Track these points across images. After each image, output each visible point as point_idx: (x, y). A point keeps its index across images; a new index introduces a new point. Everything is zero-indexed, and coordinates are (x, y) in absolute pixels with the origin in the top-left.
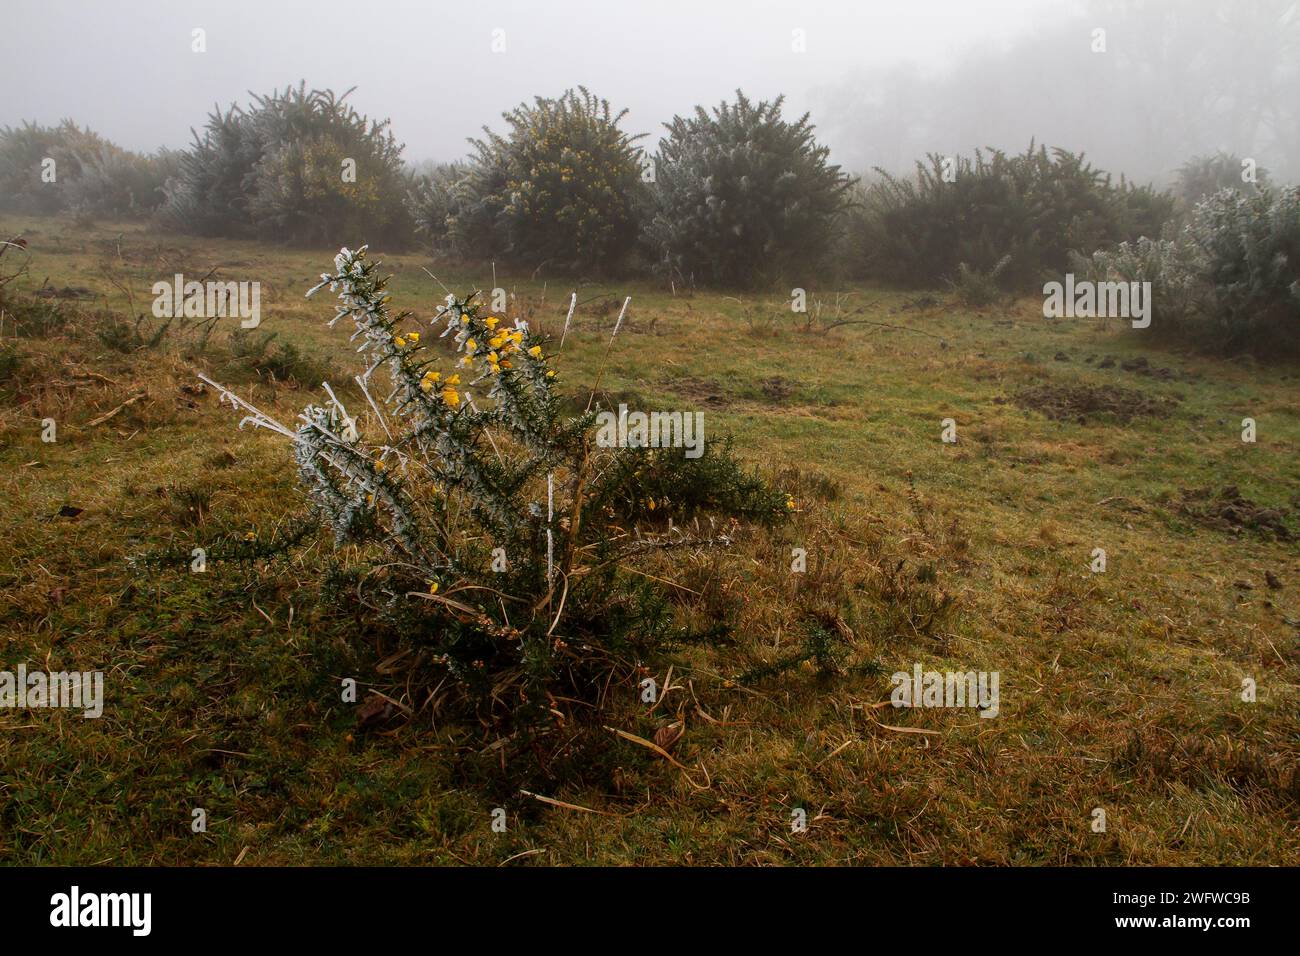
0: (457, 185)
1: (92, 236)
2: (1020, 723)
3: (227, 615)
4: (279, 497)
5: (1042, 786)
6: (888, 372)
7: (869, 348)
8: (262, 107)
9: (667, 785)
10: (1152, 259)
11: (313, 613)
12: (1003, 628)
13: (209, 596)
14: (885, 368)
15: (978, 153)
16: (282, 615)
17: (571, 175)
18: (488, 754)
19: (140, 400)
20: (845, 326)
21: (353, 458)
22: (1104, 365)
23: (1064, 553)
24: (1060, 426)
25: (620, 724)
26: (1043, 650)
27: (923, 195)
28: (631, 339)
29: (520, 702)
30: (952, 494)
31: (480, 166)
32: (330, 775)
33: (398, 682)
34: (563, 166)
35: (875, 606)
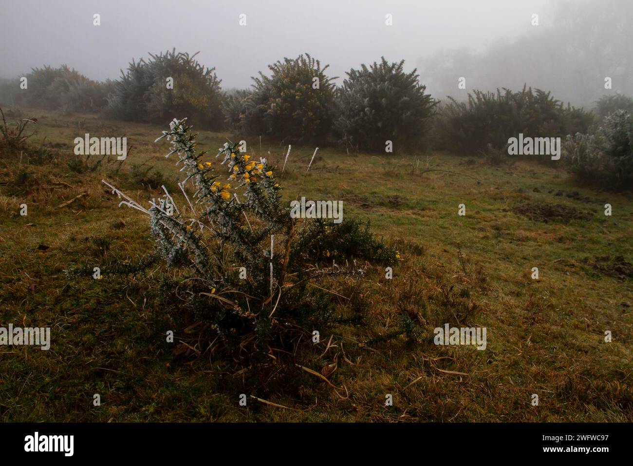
0: (245, 99)
1: (72, 119)
2: (509, 371)
3: (113, 301)
4: (144, 244)
5: (520, 404)
6: (451, 195)
7: (442, 183)
8: (154, 60)
9: (326, 396)
10: (582, 144)
11: (155, 302)
12: (503, 322)
13: (106, 291)
14: (449, 193)
15: (498, 90)
16: (140, 302)
17: (301, 96)
18: (237, 376)
19: (84, 196)
20: (431, 172)
21: (176, 224)
22: (557, 195)
23: (535, 285)
24: (535, 224)
25: (304, 363)
26: (523, 334)
27: (471, 110)
28: (325, 175)
29: (254, 351)
30: (480, 255)
31: (257, 91)
32: (157, 383)
33: (194, 338)
34: (296, 91)
35: (438, 308)
